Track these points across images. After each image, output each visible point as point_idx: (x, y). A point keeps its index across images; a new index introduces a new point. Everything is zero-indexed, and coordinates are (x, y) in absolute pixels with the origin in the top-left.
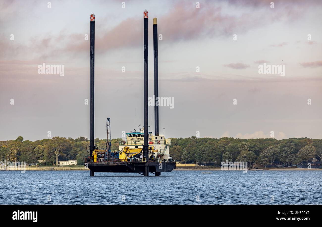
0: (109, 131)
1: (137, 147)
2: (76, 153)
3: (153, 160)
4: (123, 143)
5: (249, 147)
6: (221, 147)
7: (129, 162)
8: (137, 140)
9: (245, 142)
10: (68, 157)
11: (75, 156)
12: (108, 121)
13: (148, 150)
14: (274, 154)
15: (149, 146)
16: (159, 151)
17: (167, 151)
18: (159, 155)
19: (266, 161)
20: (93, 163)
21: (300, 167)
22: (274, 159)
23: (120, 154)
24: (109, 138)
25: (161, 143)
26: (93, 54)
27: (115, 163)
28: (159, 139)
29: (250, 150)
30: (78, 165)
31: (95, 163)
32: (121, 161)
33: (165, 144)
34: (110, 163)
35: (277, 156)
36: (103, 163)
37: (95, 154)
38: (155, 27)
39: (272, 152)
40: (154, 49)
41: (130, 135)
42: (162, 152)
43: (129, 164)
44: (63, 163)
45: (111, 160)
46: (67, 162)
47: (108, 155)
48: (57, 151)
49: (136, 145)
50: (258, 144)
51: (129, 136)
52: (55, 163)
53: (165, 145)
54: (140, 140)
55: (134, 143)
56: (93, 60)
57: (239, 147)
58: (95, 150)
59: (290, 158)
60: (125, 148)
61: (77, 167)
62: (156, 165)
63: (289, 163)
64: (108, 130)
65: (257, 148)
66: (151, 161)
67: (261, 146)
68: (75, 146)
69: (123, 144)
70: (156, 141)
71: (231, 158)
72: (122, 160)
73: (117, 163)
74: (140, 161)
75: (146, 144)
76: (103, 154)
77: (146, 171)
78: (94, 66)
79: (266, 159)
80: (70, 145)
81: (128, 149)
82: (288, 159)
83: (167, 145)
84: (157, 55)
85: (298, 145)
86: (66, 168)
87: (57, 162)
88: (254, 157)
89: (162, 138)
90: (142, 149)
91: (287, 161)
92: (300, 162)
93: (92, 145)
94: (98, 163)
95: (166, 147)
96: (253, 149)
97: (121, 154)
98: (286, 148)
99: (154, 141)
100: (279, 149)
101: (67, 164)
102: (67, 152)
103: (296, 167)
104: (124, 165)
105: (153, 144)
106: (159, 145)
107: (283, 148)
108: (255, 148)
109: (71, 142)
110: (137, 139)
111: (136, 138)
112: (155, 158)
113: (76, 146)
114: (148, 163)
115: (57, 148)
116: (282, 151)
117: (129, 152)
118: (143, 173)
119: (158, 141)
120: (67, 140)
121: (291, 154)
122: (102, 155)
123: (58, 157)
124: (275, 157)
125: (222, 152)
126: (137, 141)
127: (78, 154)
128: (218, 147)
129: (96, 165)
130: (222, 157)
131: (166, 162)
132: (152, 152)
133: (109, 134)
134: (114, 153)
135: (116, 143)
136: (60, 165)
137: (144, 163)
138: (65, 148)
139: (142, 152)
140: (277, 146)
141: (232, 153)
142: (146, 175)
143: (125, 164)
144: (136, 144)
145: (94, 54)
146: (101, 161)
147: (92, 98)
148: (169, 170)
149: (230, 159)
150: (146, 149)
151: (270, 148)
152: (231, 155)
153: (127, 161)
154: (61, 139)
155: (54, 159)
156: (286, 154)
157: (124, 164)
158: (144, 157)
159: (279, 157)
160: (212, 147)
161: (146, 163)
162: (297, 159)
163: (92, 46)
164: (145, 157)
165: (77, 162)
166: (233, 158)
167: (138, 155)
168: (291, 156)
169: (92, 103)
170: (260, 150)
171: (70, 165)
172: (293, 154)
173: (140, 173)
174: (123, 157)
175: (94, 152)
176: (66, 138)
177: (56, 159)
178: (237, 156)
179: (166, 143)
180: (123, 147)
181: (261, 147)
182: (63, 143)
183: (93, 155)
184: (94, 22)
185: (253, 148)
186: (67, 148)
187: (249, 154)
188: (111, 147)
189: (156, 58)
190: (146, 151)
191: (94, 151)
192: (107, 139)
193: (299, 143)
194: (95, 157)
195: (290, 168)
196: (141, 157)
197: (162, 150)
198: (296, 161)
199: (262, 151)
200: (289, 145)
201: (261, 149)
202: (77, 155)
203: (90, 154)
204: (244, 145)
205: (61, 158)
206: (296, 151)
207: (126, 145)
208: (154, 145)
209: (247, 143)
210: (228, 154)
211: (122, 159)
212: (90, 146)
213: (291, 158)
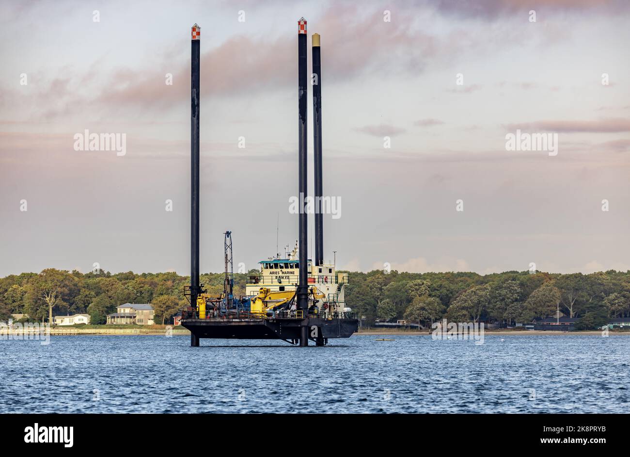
0: (229, 258)
1: (282, 289)
2: (87, 300)
3: (315, 314)
4: (254, 281)
5: (429, 289)
6: (375, 289)
7: (271, 318)
8: (283, 275)
9: (421, 279)
10: (72, 307)
11: (86, 307)
12: (228, 237)
13: (307, 295)
14: (479, 302)
15: (309, 286)
16: (326, 296)
17: (342, 297)
18: (327, 305)
19: (463, 318)
20: (199, 320)
21: (532, 328)
22: (479, 313)
23: (252, 302)
24: (229, 271)
25: (329, 280)
26: (196, 104)
27: (243, 320)
28: (325, 273)
29: (431, 294)
30: (91, 324)
31: (202, 321)
32: (254, 317)
33: (337, 282)
34: (234, 320)
35: (485, 306)
36: (218, 320)
37: (202, 301)
38: (316, 50)
39: (475, 298)
40: (314, 96)
41: (268, 265)
42: (331, 299)
43: (271, 321)
44: (62, 321)
45: (234, 314)
46: (71, 318)
47: (228, 303)
48: (51, 297)
49: (280, 285)
50: (445, 283)
51: (267, 268)
52: (46, 321)
53: (337, 285)
54: (288, 275)
55: (276, 280)
56: (196, 116)
57: (409, 289)
58: (202, 294)
59: (510, 310)
60: (262, 291)
61: (90, 329)
62: (322, 324)
63: (509, 321)
64: (227, 255)
65: (444, 291)
66: (312, 316)
67: (452, 287)
68: (84, 287)
69: (255, 283)
70: (321, 276)
71: (394, 310)
72: (257, 315)
73: (247, 320)
74: (292, 316)
75: (303, 282)
76: (217, 302)
77: (303, 335)
78: (198, 128)
79: (464, 312)
80: (75, 285)
81: (267, 293)
82: (507, 312)
83: (341, 285)
84: (320, 107)
85: (526, 286)
86: (68, 331)
87: (51, 318)
88: (440, 309)
89: (330, 271)
90: (295, 292)
91: (505, 317)
92: (530, 319)
93: (195, 284)
94: (209, 321)
95: (339, 289)
96: (437, 292)
97: (254, 302)
98: (504, 292)
99: (316, 277)
100: (488, 294)
101: (70, 322)
102: (69, 299)
103: (522, 329)
104: (260, 323)
105: (314, 282)
106: (327, 285)
107: (497, 290)
108: (441, 291)
109: (76, 279)
110: (283, 273)
111: (281, 271)
112: (319, 310)
113: (88, 287)
114: (306, 320)
115: (50, 292)
116: (496, 297)
117: (270, 298)
118: (293, 340)
119: (325, 277)
120: (69, 275)
121: (512, 302)
122: (213, 304)
123: (53, 309)
124: (480, 309)
125: (376, 299)
126: (283, 278)
127: (92, 302)
128: (368, 288)
129: (204, 324)
130: (375, 308)
131: (340, 317)
132: (315, 299)
133: (229, 264)
134: (240, 301)
135: (165, 281)
136: (56, 324)
137: (300, 321)
138: (66, 291)
139: (296, 298)
140: (485, 286)
141: (397, 300)
142: (303, 345)
143: (263, 323)
144: (280, 283)
145: (198, 105)
146: (214, 317)
147: (195, 192)
148: (347, 333)
149: (391, 312)
150: (303, 291)
151: (472, 292)
152: (395, 304)
153: (266, 316)
154: (57, 273)
155: (44, 313)
156: (503, 303)
157: (260, 321)
158: (298, 308)
159: (488, 308)
160: (356, 289)
161: (304, 320)
162: (524, 312)
163: (195, 90)
164: (301, 309)
165: (91, 318)
166: (396, 311)
167: (287, 305)
168: (513, 306)
169: (195, 202)
170: (451, 295)
171: (75, 324)
172: (515, 303)
173: (288, 340)
174: (257, 308)
175: (199, 298)
176: (68, 271)
177: (48, 312)
178: (406, 307)
179: (340, 281)
180: (258, 289)
181: (452, 289)
182: (63, 281)
183: (197, 306)
184: (198, 41)
185: (437, 290)
186: (70, 290)
187: (429, 304)
188: (233, 288)
189: (317, 113)
190: (303, 297)
191: (200, 296)
192: (226, 273)
193: (528, 280)
194: (202, 308)
195: (511, 330)
196: (294, 307)
197: (332, 295)
198: (522, 317)
199: (455, 296)
200: (508, 285)
201: (451, 293)
202: (90, 305)
203: (191, 302)
204: (419, 285)
205: (59, 311)
206: (523, 297)
207: (260, 284)
208: (316, 284)
209: (425, 282)
210: (388, 303)
211: (256, 313)
212: (190, 287)
213: (513, 310)
